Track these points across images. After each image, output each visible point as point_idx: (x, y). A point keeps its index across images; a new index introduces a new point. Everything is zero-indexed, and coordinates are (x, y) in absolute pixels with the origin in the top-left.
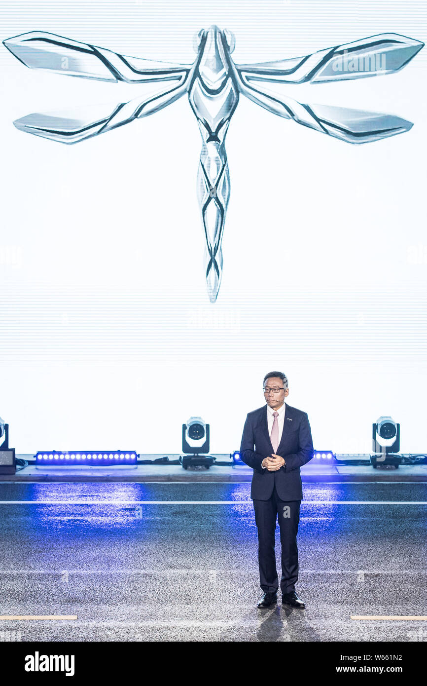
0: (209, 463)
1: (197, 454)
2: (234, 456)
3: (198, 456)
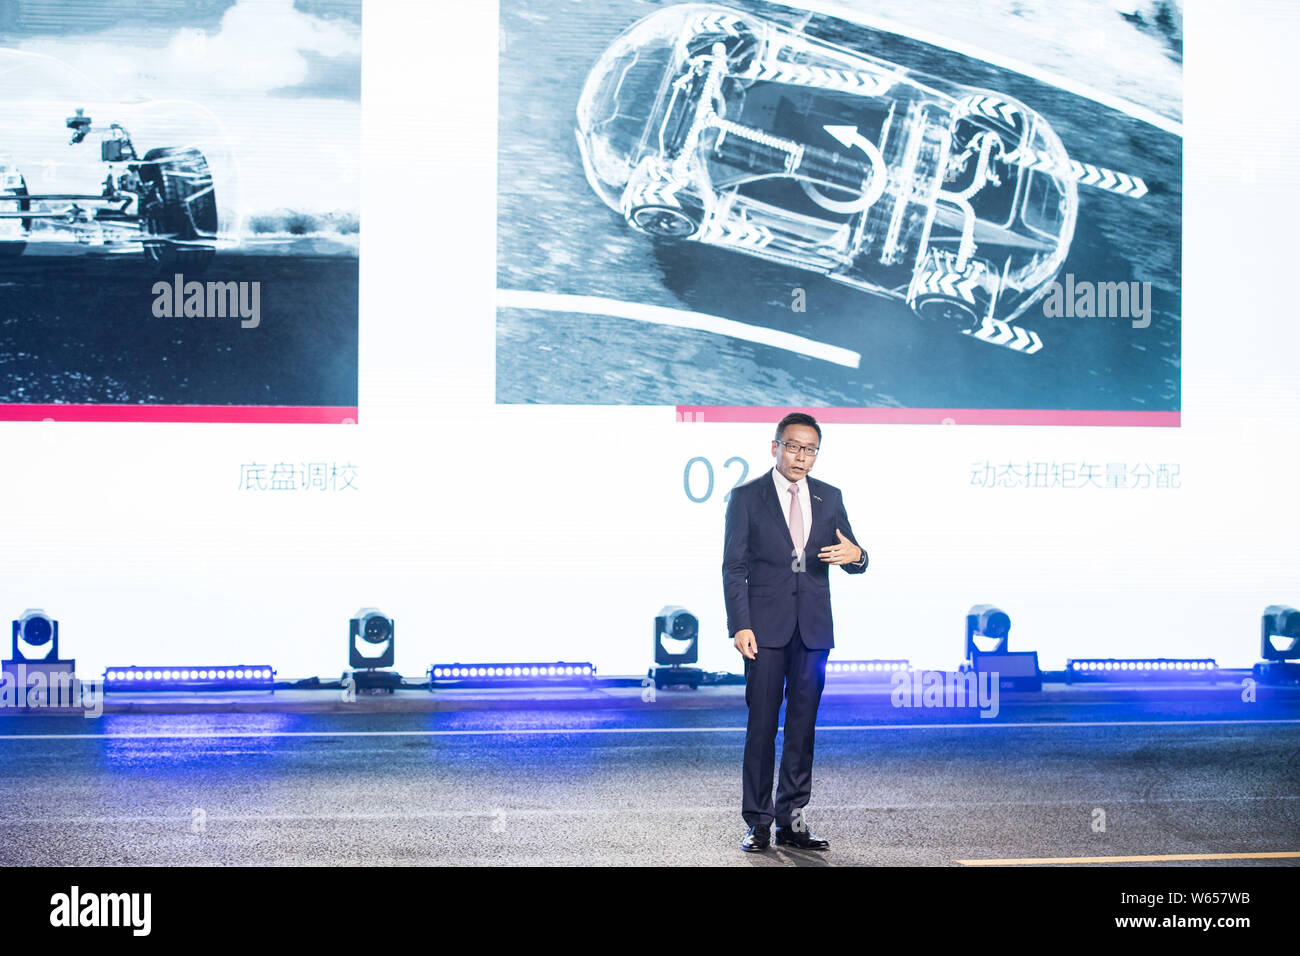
0: (394, 682)
1: (374, 668)
2: (432, 672)
3: (375, 672)
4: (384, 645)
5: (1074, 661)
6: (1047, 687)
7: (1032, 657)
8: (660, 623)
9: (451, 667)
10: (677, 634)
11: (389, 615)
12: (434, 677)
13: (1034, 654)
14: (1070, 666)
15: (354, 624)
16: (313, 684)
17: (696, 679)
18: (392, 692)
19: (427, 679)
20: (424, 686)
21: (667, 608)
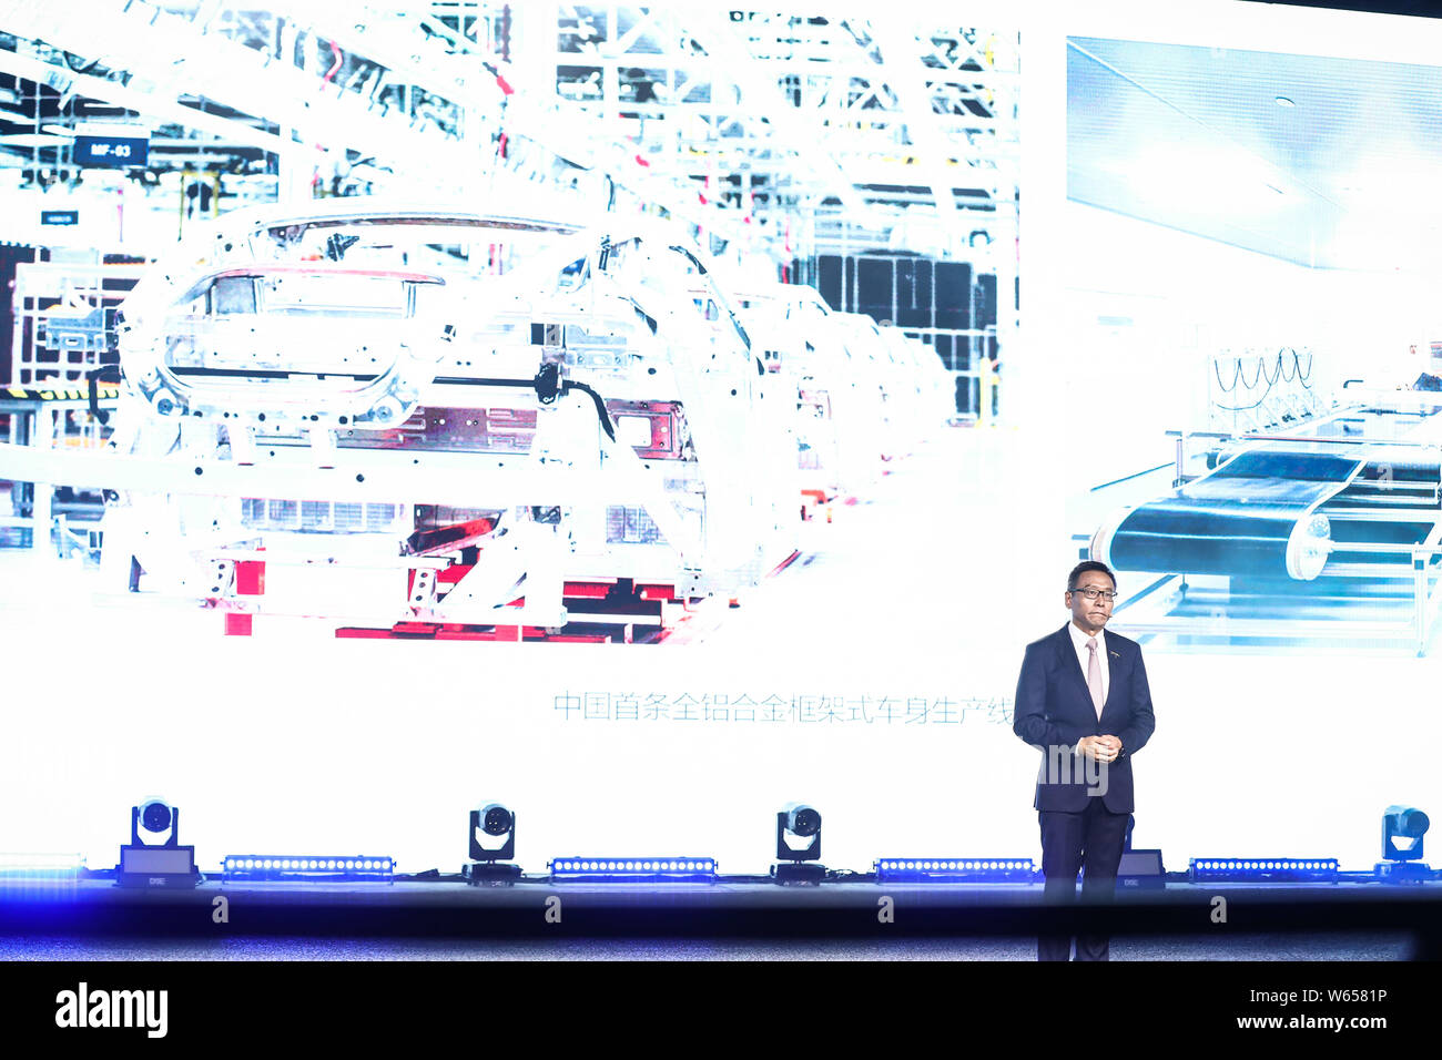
0: (514, 874)
1: (494, 860)
2: (553, 865)
3: (494, 864)
4: (505, 838)
5: (1197, 860)
6: (1170, 885)
7: (1156, 855)
8: (783, 819)
9: (572, 861)
10: (800, 830)
11: (509, 808)
12: (555, 872)
13: (1158, 852)
14: (1194, 865)
15: (475, 816)
16: (432, 875)
17: (819, 874)
18: (512, 885)
19: (548, 872)
20: (545, 880)
21: (791, 804)
